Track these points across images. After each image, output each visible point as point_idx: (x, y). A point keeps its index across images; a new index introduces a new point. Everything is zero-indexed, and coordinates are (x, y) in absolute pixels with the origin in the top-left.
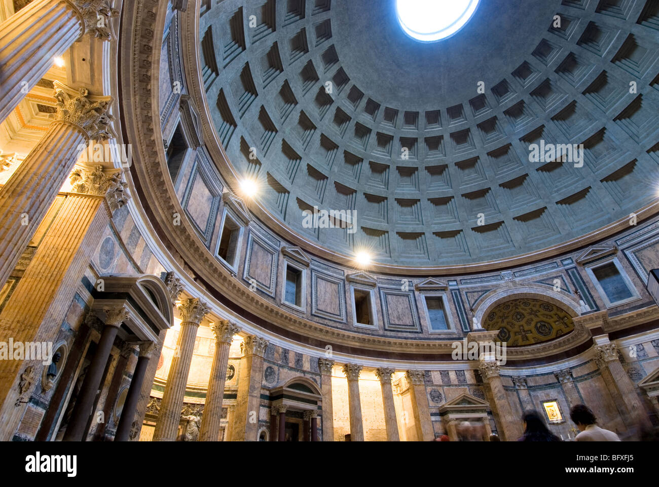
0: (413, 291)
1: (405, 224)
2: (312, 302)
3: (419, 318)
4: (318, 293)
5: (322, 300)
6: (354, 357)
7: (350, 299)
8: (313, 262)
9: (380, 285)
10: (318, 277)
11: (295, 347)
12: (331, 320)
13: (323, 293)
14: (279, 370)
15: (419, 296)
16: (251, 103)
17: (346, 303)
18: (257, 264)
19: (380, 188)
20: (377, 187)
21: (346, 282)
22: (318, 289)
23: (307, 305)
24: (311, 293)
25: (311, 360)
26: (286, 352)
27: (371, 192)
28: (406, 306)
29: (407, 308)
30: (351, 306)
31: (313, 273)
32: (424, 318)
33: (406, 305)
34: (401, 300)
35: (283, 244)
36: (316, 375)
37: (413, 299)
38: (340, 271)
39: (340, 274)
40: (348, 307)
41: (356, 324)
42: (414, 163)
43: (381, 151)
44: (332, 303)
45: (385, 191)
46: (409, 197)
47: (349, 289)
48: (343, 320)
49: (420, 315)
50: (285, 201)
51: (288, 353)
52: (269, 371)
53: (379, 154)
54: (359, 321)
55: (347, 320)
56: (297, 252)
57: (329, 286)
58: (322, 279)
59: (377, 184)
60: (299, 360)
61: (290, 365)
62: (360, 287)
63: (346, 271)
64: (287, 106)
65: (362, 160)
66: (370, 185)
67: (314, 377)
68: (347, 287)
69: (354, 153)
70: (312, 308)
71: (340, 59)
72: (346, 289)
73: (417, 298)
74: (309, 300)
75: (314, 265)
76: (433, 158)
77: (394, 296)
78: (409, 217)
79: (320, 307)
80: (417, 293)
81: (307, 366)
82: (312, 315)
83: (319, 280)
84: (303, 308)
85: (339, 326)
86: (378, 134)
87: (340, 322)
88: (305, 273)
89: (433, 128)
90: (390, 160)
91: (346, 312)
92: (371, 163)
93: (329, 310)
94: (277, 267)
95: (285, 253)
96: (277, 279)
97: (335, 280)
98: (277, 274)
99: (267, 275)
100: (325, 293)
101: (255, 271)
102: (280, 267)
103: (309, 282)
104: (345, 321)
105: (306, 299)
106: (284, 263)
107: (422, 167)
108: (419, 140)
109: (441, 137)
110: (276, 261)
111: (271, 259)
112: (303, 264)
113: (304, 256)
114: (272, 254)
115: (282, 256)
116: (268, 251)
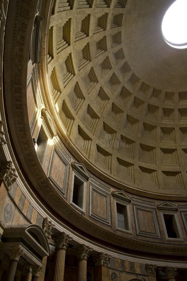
2: (136, 226)
4: (139, 220)
5: (142, 224)
6: (169, 262)
7: (161, 222)
8: (133, 199)
9: (181, 210)
10: (137, 209)
11: (128, 258)
12: (150, 237)
13: (142, 219)
14: (120, 274)
16: (82, 104)
17: (159, 225)
18: (97, 205)
19: (171, 143)
20: (169, 143)
21: (157, 210)
22: (139, 217)
23: (133, 229)
25: (140, 266)
26: (123, 261)
27: (165, 147)
30: (162, 226)
31: (134, 207)
35: (112, 190)
36: (145, 276)
38: (152, 203)
39: (152, 205)
40: (161, 228)
41: (167, 238)
43: (167, 120)
44: (149, 226)
47: (160, 214)
48: (158, 236)
50: (110, 161)
52: (113, 275)
54: (169, 236)
55: (161, 236)
56: (121, 194)
57: (146, 214)
58: (141, 210)
59: (169, 141)
60: (132, 266)
61: (127, 270)
62: (167, 213)
63: (156, 202)
64: (103, 102)
65: (156, 127)
66: (164, 143)
67: (143, 277)
68: (158, 213)
69: (150, 124)
70: (136, 230)
71: (132, 69)
72: (158, 215)
74: (134, 225)
75: (134, 201)
79: (142, 229)
81: (138, 270)
82: (137, 235)
83: (139, 211)
84: (130, 231)
85: (157, 241)
86: (163, 109)
87: (157, 238)
88: (129, 207)
90: (174, 124)
91: (160, 231)
92: (161, 128)
93: (148, 231)
94: (111, 205)
95: (114, 195)
96: (111, 213)
97: (150, 210)
98: (111, 210)
99: (104, 211)
100: (144, 219)
101: (96, 210)
102: (112, 205)
103: (132, 213)
104: (160, 237)
105: (132, 224)
106: (114, 202)
110: (109, 202)
111: (106, 200)
112: (127, 201)
113: (127, 196)
114: (106, 197)
115: (112, 198)
116: (103, 195)
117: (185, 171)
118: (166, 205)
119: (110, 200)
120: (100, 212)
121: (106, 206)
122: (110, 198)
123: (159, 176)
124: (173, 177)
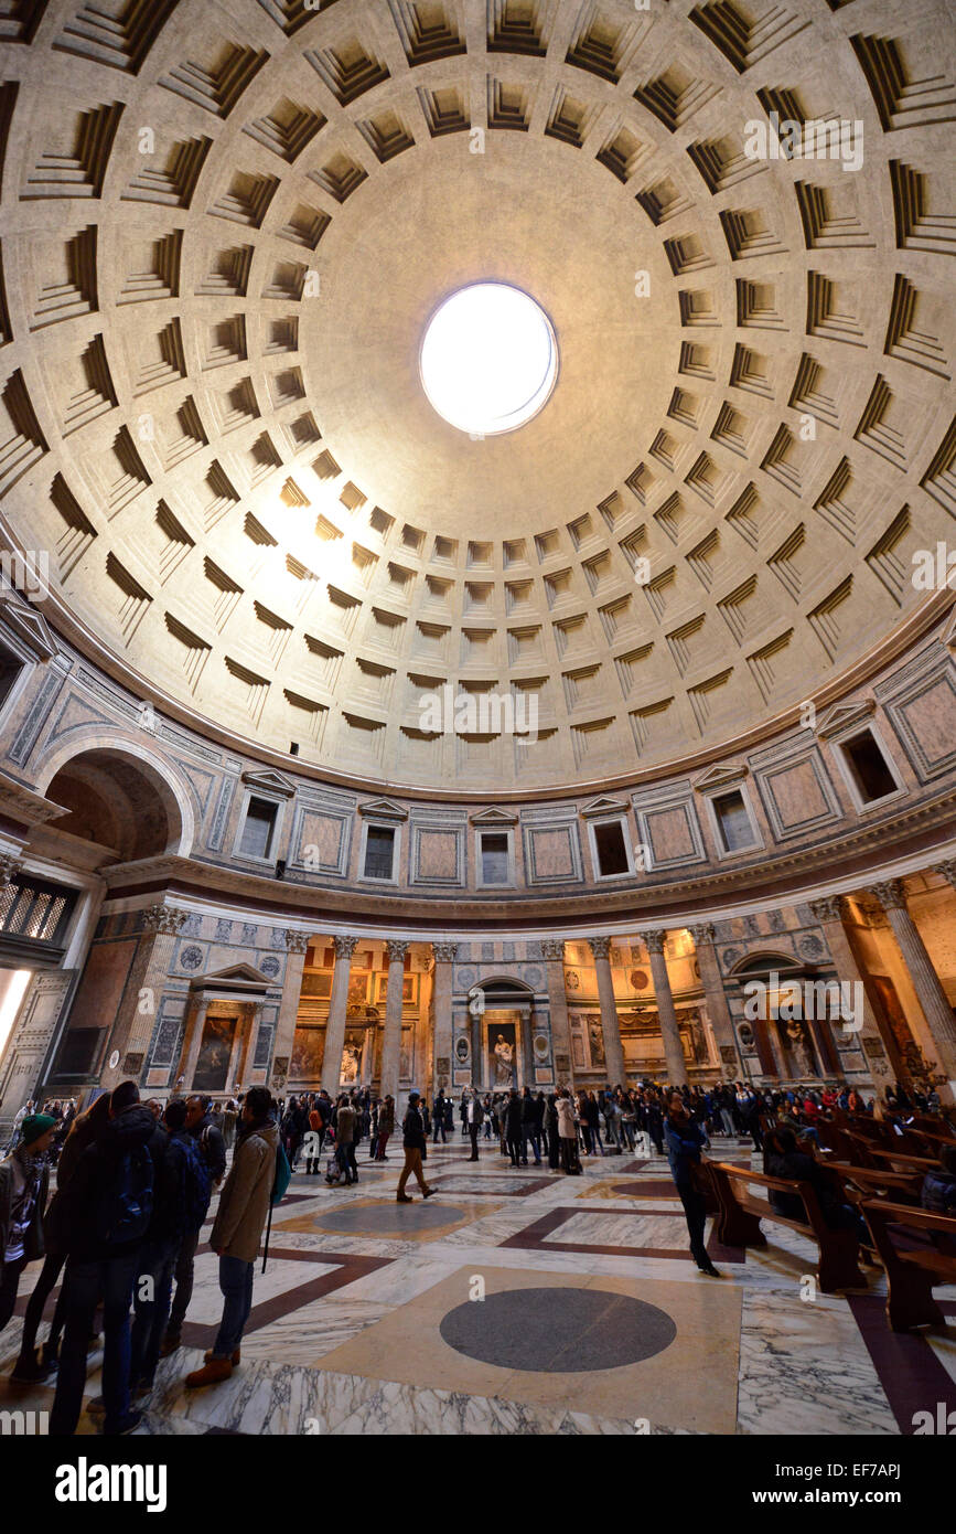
1: (871, 521)
2: (770, 824)
4: (779, 801)
5: (789, 808)
7: (838, 770)
8: (754, 759)
9: (884, 699)
11: (760, 908)
12: (815, 831)
13: (786, 796)
14: (746, 947)
17: (832, 783)
19: (778, 524)
21: (821, 745)
22: (777, 795)
23: (763, 834)
24: (765, 810)
25: (797, 912)
26: (750, 920)
28: (949, 704)
30: (843, 782)
31: (760, 778)
34: (934, 698)
36: (813, 927)
38: (805, 735)
39: (807, 739)
40: (839, 789)
41: (861, 808)
42: (771, 427)
44: (807, 800)
47: (831, 752)
48: (836, 816)
51: (754, 919)
52: (729, 954)
53: (725, 490)
54: (867, 801)
55: (843, 811)
57: (794, 776)
58: (779, 773)
60: (776, 921)
61: (763, 933)
62: (849, 735)
67: (810, 932)
68: (826, 753)
70: (774, 833)
72: (826, 756)
74: (766, 825)
77: (919, 701)
79: (790, 822)
81: (793, 923)
82: (777, 843)
83: (774, 779)
84: (757, 844)
85: (832, 831)
86: (689, 479)
87: (832, 824)
88: (745, 789)
90: (741, 477)
91: (838, 798)
92: (728, 518)
93: (806, 816)
94: (697, 817)
95: (700, 788)
96: (701, 833)
97: (803, 757)
98: (700, 826)
99: (686, 840)
100: (790, 794)
101: (664, 851)
102: (701, 814)
103: (757, 796)
104: (840, 815)
105: (760, 825)
106: (706, 803)
107: (785, 414)
108: (728, 400)
109: (739, 348)
110: (693, 811)
111: (684, 814)
112: (735, 779)
113: (734, 765)
114: (683, 807)
115: (698, 797)
116: (674, 809)
117: (858, 563)
118: (838, 715)
119: (695, 805)
120: (674, 848)
121: (685, 826)
122: (693, 801)
123: (805, 637)
124: (847, 601)
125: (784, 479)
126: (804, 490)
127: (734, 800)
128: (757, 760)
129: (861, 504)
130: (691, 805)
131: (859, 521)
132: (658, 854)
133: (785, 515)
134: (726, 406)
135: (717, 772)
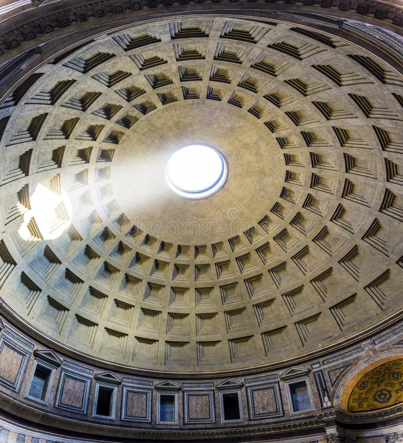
0: (278, 382)
1: (269, 323)
3: (282, 405)
9: (247, 385)
15: (283, 385)
19: (237, 302)
20: (235, 302)
21: (216, 391)
27: (230, 308)
28: (271, 397)
29: (272, 398)
31: (185, 394)
32: (287, 404)
33: (272, 395)
34: (266, 393)
37: (278, 389)
42: (257, 271)
45: (242, 303)
46: (265, 300)
49: (283, 402)
57: (200, 399)
58: (194, 395)
59: (235, 299)
63: (215, 382)
65: (213, 288)
66: (228, 303)
72: (216, 396)
73: (281, 388)
76: (271, 261)
77: (261, 391)
78: (271, 315)
80: (281, 383)
89: (258, 240)
90: (236, 278)
94: (152, 401)
95: (157, 389)
96: (152, 409)
97: (206, 393)
98: (152, 405)
99: (143, 410)
101: (131, 411)
102: (154, 400)
106: (158, 395)
107: (265, 272)
108: (251, 253)
109: (268, 243)
110: (150, 397)
111: (145, 397)
112: (174, 390)
113: (176, 384)
114: (146, 394)
115: (155, 392)
116: (142, 393)
117: (258, 333)
118: (228, 383)
119: (152, 395)
120: (137, 412)
121: (145, 403)
122: (152, 393)
123: (224, 347)
124: (245, 343)
125: (249, 289)
126: (253, 298)
127: (171, 400)
128: (188, 386)
129: (268, 315)
130: (150, 394)
131: (264, 320)
132: (128, 412)
133: (241, 301)
134: (248, 254)
135: (168, 384)
